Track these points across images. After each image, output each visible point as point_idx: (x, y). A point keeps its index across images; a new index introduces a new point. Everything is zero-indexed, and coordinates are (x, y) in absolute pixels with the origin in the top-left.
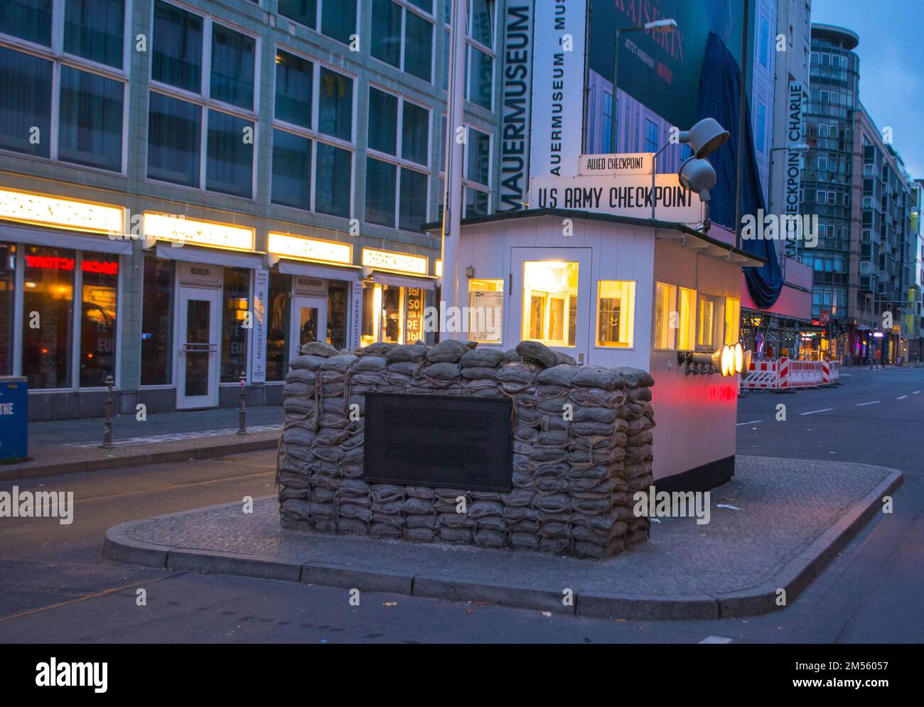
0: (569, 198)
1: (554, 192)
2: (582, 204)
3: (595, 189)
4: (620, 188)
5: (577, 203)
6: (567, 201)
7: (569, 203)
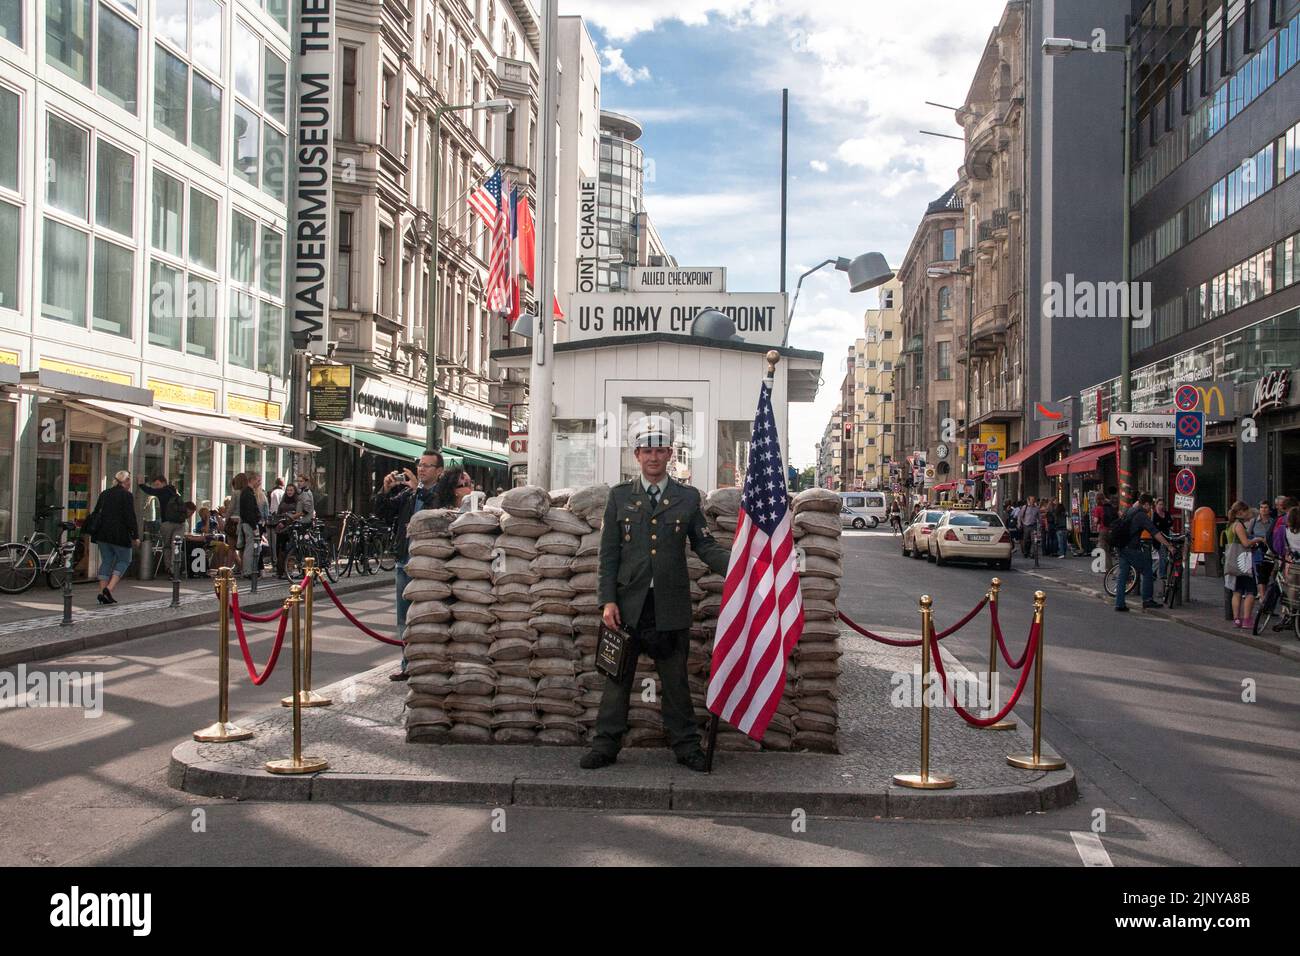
0: (619, 319)
1: (599, 311)
2: (636, 327)
3: (652, 308)
4: (684, 308)
5: (630, 325)
6: (616, 322)
7: (618, 325)
